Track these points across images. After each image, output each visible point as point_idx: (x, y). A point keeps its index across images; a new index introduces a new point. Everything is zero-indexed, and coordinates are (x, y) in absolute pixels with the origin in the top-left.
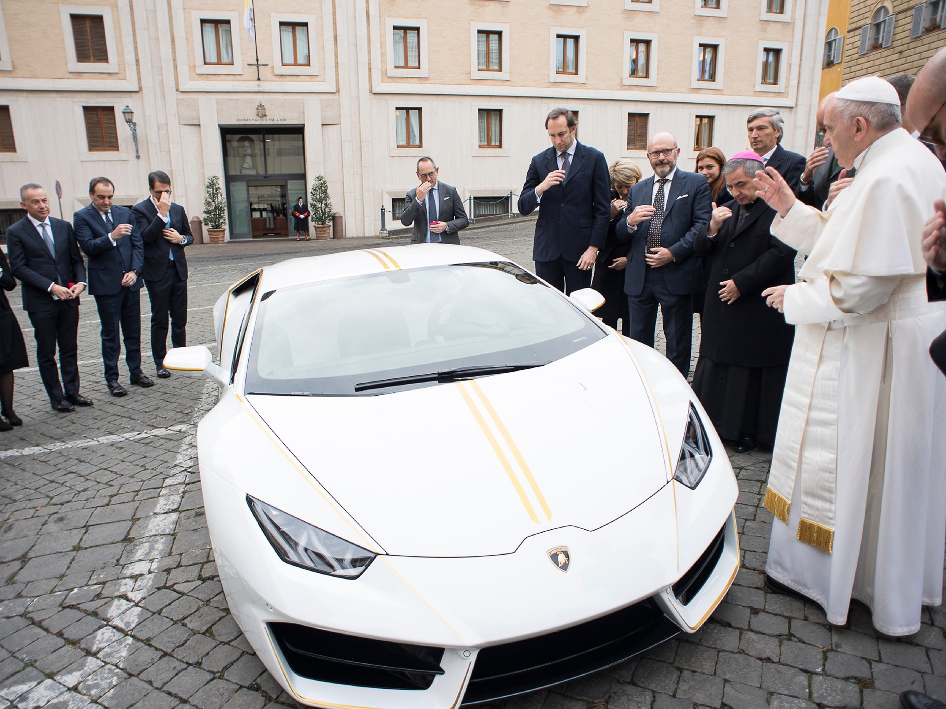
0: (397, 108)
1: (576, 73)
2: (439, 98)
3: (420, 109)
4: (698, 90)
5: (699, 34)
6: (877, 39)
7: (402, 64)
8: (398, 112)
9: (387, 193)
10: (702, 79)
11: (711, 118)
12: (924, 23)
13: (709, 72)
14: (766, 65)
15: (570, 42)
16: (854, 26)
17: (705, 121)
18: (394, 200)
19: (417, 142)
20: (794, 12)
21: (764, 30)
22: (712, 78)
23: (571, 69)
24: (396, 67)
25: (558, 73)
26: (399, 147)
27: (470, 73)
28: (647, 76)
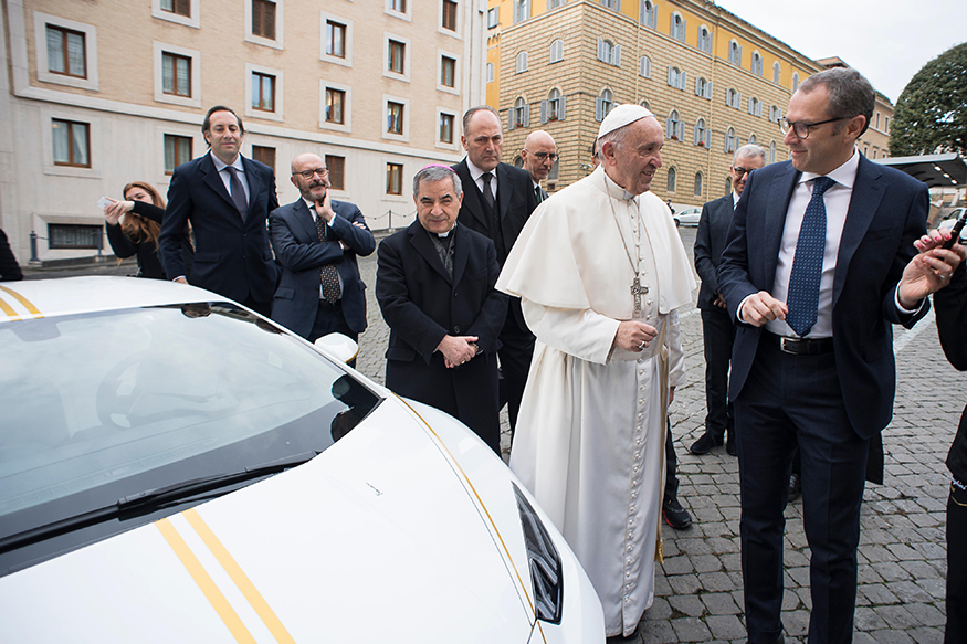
0: (54, 120)
1: (273, 111)
2: (114, 116)
3: (87, 125)
4: (388, 141)
5: (387, 93)
6: (519, 121)
7: (60, 68)
8: (56, 125)
9: (41, 217)
10: (390, 130)
11: (400, 166)
12: (548, 115)
13: (397, 125)
14: (443, 127)
15: (267, 81)
16: (503, 108)
17: (395, 168)
18: (51, 226)
19: (84, 161)
20: (462, 88)
21: (440, 98)
22: (400, 131)
23: (268, 107)
24: (51, 71)
25: (254, 108)
26: (57, 164)
27: (153, 95)
28: (342, 123)
